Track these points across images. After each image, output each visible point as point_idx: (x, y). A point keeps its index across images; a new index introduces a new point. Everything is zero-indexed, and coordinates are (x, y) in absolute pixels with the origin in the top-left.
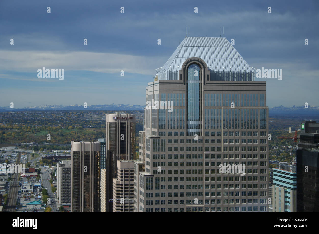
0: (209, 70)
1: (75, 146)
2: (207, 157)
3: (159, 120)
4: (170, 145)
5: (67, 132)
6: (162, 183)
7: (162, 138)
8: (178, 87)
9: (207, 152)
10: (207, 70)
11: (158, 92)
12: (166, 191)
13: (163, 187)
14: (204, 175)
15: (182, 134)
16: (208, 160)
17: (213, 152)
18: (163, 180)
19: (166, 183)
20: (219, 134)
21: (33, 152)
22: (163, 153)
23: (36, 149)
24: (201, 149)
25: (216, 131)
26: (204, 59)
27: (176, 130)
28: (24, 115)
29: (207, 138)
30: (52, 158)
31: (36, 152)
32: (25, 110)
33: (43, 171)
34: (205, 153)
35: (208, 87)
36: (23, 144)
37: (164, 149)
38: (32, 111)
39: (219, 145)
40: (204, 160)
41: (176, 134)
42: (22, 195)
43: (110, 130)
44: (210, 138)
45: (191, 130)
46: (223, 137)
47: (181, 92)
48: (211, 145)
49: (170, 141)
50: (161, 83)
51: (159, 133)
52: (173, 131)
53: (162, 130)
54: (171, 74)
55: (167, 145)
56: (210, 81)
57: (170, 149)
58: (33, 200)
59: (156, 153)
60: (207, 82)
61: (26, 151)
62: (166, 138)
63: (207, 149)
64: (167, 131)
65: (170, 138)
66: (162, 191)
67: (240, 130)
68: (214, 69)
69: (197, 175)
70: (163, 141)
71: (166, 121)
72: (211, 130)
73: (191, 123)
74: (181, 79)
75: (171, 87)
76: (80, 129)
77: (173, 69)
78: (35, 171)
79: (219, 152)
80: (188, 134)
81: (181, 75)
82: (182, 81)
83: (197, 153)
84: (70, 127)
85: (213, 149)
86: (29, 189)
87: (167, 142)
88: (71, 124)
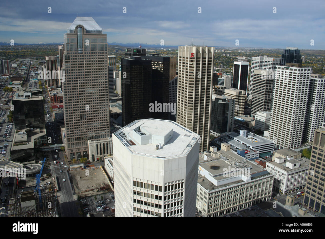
0: (85, 29)
1: (47, 58)
2: (86, 61)
3: (67, 48)
4: (72, 58)
5: (49, 53)
6: (69, 71)
7: (69, 55)
8: (74, 36)
9: (86, 60)
10: (84, 29)
11: (66, 38)
12: (71, 74)
13: (70, 73)
14: (85, 68)
15: (76, 53)
16: (86, 63)
17: (88, 60)
18: (70, 70)
19: (71, 71)
20: (90, 53)
21: (36, 60)
22: (69, 60)
23: (37, 59)
24: (83, 59)
25: (89, 52)
26: (84, 26)
27: (74, 52)
28: (33, 46)
29: (85, 55)
30: (43, 63)
31: (37, 60)
32: (34, 44)
33: (39, 68)
34: (85, 60)
35: (85, 36)
36: (32, 58)
37: (69, 59)
38: (36, 45)
39: (90, 57)
40: (85, 63)
41: (74, 53)
42: (31, 77)
43: (60, 52)
44: (86, 55)
45: (79, 52)
46: (91, 54)
47: (75, 38)
48: (87, 57)
49: (71, 56)
50: (67, 34)
51: (67, 53)
52: (73, 52)
53: (68, 52)
54: (71, 31)
55: (71, 58)
56: (86, 34)
57: (72, 59)
58: (35, 78)
59: (66, 61)
60: (85, 34)
61: (33, 60)
62: (70, 55)
63: (85, 59)
64: (70, 52)
65: (72, 55)
66: (69, 74)
67: (98, 52)
68: (87, 29)
69: (82, 68)
70: (69, 56)
71: (70, 49)
72: (86, 52)
73: (79, 49)
74: (75, 33)
75: (71, 36)
76: (54, 51)
77: (72, 29)
78: (36, 68)
79: (90, 60)
80: (78, 53)
81: (75, 31)
82: (75, 34)
83: (82, 60)
84: (50, 51)
85: (88, 59)
86: (33, 74)
87: (70, 56)
88: (51, 50)
